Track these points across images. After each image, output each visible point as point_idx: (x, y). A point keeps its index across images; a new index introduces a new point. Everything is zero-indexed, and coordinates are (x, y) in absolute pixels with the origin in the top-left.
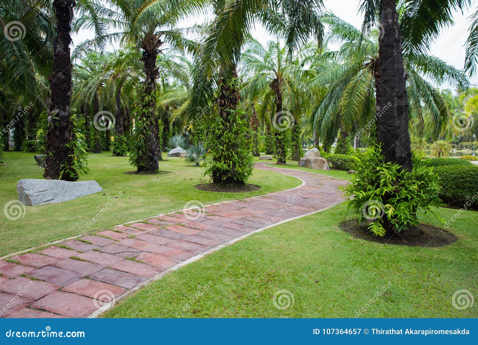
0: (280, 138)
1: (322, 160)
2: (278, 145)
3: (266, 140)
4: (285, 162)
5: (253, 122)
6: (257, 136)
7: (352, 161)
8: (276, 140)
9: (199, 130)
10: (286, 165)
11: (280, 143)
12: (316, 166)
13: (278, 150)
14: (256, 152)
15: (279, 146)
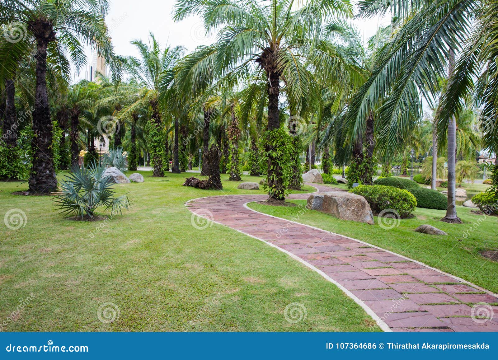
0: (274, 155)
1: (359, 200)
2: (271, 168)
3: (250, 157)
4: (283, 198)
5: (232, 132)
6: (237, 151)
7: (405, 200)
8: (267, 158)
9: (156, 142)
10: (284, 204)
11: (275, 164)
12: (349, 213)
13: (272, 177)
14: (236, 175)
15: (273, 170)
